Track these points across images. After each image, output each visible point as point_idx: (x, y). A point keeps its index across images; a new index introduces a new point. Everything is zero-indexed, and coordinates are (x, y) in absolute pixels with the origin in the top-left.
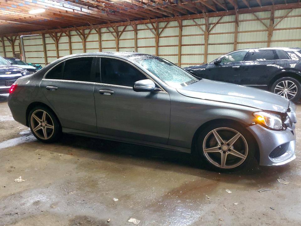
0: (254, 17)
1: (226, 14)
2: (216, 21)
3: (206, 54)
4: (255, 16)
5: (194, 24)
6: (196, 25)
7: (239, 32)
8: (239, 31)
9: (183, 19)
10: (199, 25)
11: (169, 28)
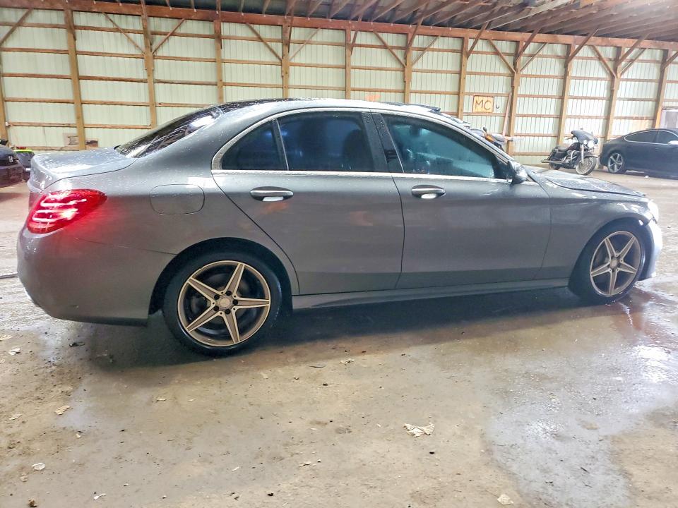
0: (251, 35)
1: (193, 17)
2: (170, 30)
3: (153, 105)
4: (254, 31)
5: (111, 26)
6: (118, 30)
7: (224, 61)
8: (223, 58)
9: (75, 8)
10: (125, 31)
11: (32, 25)
